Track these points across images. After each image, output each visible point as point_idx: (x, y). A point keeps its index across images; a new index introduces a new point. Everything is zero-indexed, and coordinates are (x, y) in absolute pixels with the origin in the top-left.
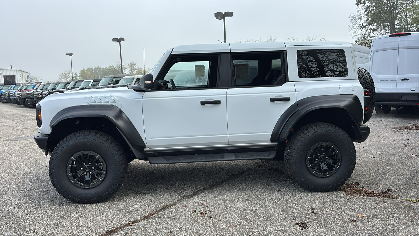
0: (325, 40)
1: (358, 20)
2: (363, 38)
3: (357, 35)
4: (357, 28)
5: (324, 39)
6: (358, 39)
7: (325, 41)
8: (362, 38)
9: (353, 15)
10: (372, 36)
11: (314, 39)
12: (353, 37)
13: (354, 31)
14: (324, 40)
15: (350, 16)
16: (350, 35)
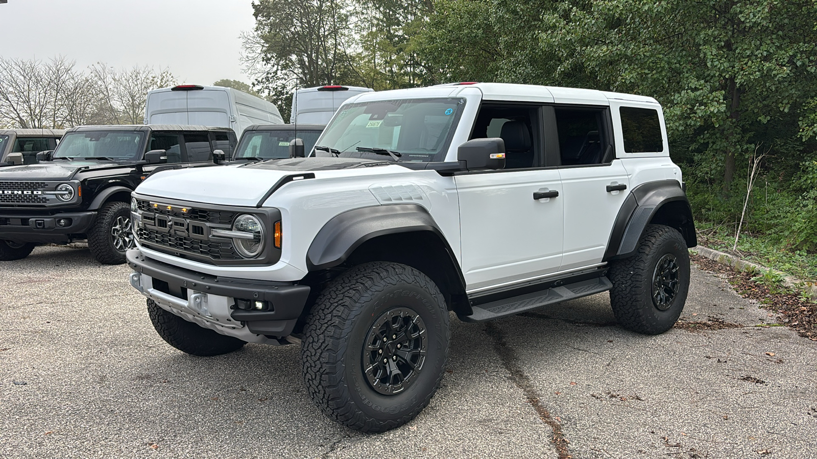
0: (172, 75)
1: (255, 46)
2: (266, 78)
3: (257, 72)
4: (254, 60)
5: (169, 73)
6: (256, 80)
7: (170, 77)
8: (263, 78)
9: (245, 34)
10: (281, 77)
11: (147, 72)
12: (249, 75)
13: (249, 65)
14: (168, 75)
15: (241, 36)
16: (243, 71)
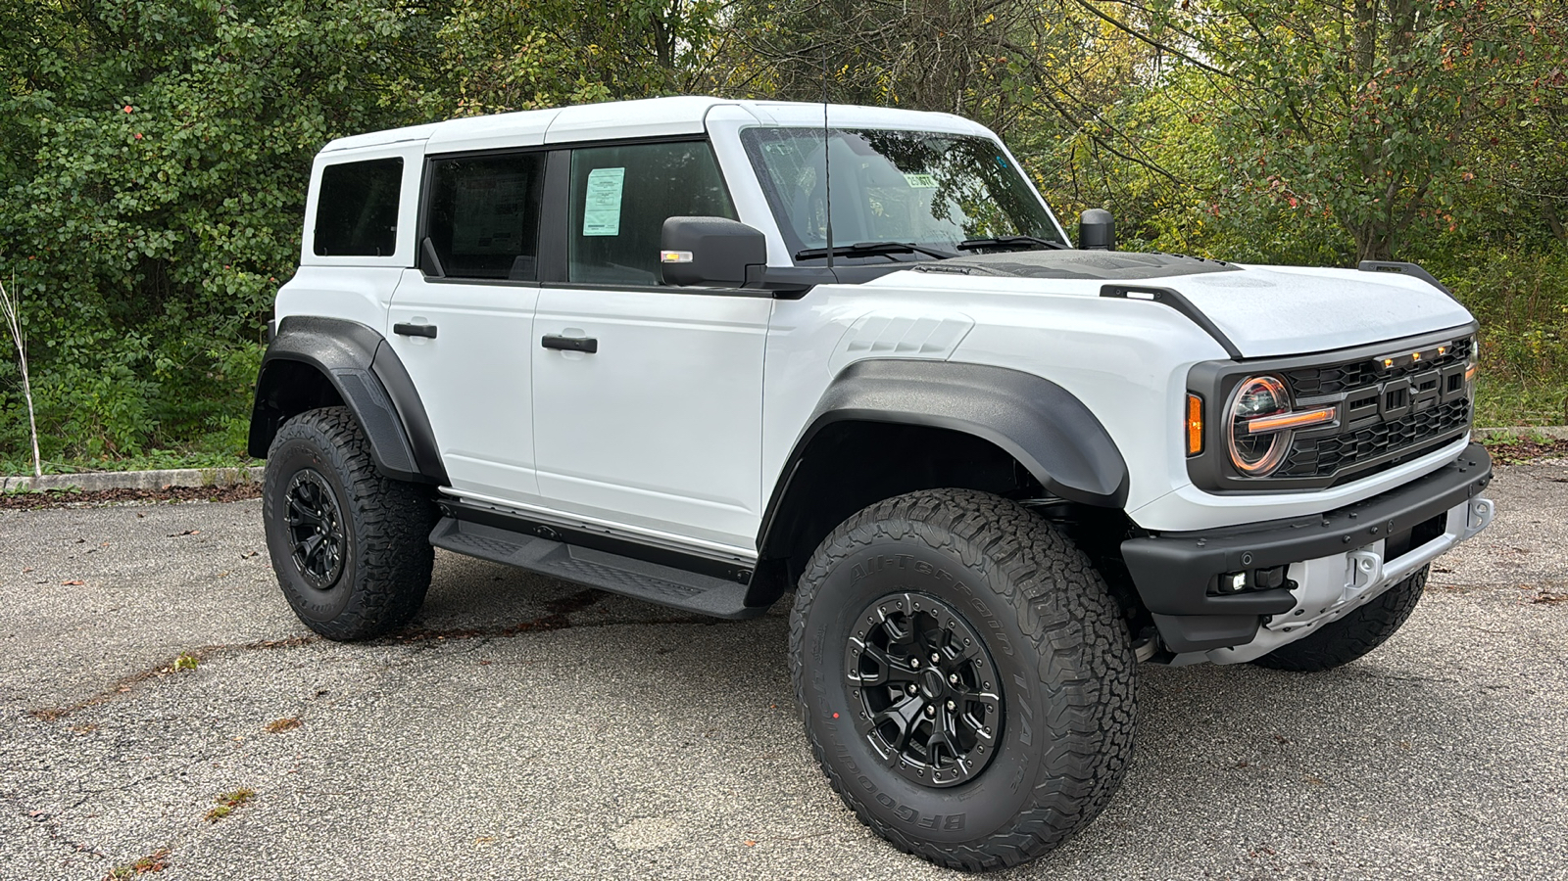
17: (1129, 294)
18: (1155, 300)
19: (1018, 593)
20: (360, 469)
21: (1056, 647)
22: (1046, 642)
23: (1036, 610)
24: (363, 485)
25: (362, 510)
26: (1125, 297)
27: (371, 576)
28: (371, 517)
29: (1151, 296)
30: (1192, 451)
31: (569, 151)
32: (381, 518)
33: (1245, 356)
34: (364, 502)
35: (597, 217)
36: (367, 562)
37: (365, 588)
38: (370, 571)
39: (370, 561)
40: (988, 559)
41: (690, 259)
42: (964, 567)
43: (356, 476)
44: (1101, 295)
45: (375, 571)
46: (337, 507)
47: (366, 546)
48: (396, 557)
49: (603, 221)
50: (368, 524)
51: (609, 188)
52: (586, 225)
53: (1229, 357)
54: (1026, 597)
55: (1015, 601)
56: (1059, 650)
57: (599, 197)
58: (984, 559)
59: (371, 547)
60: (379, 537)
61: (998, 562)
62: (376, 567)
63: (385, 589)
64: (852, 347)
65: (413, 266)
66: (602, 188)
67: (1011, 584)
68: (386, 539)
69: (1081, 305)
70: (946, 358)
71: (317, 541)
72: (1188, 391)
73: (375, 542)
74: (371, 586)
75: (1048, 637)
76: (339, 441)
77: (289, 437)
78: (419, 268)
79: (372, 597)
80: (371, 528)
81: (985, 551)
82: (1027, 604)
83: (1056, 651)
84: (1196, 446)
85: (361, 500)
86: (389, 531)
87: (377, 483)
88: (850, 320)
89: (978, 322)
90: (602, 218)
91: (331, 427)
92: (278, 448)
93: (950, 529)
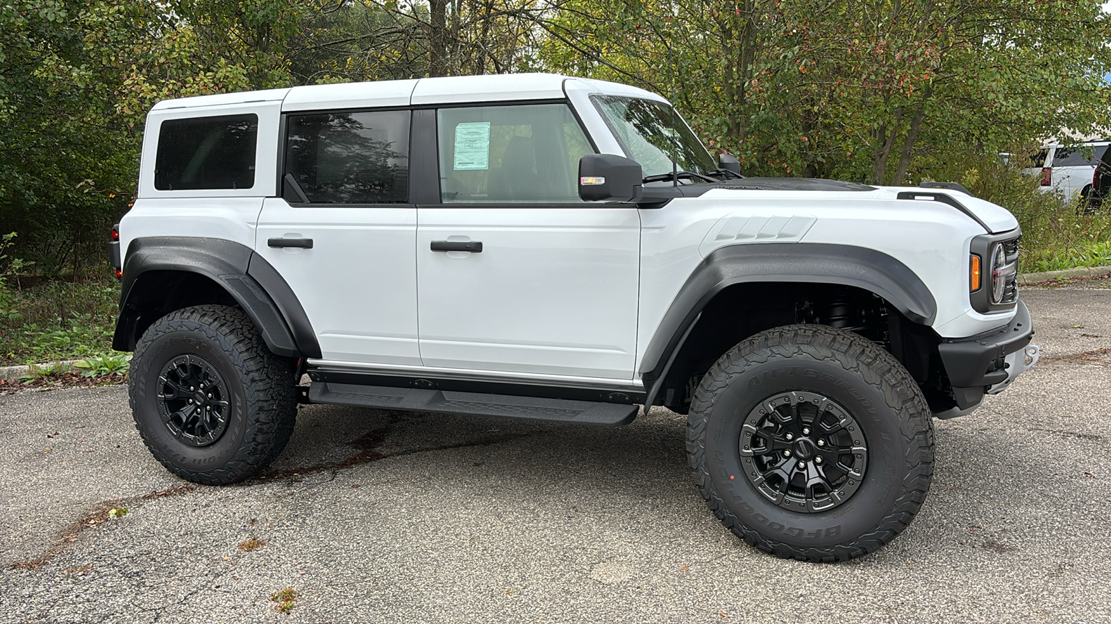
17: (916, 197)
18: (935, 200)
19: (884, 382)
20: (247, 350)
21: (911, 412)
22: (904, 410)
23: (896, 391)
24: (252, 362)
25: (253, 381)
26: (914, 199)
27: (260, 431)
28: (261, 386)
29: (933, 198)
30: (974, 288)
31: (434, 110)
32: (268, 386)
33: (993, 232)
34: (256, 375)
35: (466, 157)
36: (257, 421)
37: (254, 440)
38: (260, 427)
39: (260, 419)
40: (860, 363)
41: (603, 182)
42: (845, 370)
43: (245, 355)
44: (898, 198)
45: (265, 427)
46: (222, 381)
47: (257, 408)
48: (278, 415)
49: (472, 160)
50: (258, 391)
51: (476, 136)
52: (456, 162)
53: (987, 233)
54: (889, 384)
55: (883, 388)
56: (913, 414)
57: (467, 143)
58: (858, 364)
59: (261, 409)
60: (267, 401)
61: (868, 365)
62: (265, 423)
63: (269, 441)
64: (719, 237)
65: (275, 195)
66: (470, 136)
67: (878, 377)
68: (272, 402)
69: (886, 204)
70: (798, 241)
71: (192, 410)
72: (971, 253)
73: (265, 404)
74: (260, 438)
75: (906, 407)
76: (225, 330)
77: (167, 331)
78: (282, 197)
79: (259, 447)
80: (262, 394)
81: (857, 359)
82: (890, 389)
83: (911, 415)
84: (975, 286)
85: (251, 374)
86: (274, 395)
87: (261, 360)
88: (716, 219)
89: (819, 217)
90: (471, 158)
91: (215, 320)
92: (153, 340)
93: (830, 347)
